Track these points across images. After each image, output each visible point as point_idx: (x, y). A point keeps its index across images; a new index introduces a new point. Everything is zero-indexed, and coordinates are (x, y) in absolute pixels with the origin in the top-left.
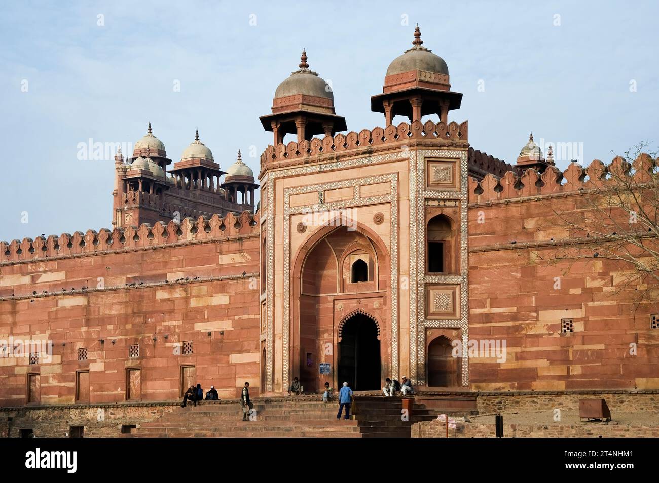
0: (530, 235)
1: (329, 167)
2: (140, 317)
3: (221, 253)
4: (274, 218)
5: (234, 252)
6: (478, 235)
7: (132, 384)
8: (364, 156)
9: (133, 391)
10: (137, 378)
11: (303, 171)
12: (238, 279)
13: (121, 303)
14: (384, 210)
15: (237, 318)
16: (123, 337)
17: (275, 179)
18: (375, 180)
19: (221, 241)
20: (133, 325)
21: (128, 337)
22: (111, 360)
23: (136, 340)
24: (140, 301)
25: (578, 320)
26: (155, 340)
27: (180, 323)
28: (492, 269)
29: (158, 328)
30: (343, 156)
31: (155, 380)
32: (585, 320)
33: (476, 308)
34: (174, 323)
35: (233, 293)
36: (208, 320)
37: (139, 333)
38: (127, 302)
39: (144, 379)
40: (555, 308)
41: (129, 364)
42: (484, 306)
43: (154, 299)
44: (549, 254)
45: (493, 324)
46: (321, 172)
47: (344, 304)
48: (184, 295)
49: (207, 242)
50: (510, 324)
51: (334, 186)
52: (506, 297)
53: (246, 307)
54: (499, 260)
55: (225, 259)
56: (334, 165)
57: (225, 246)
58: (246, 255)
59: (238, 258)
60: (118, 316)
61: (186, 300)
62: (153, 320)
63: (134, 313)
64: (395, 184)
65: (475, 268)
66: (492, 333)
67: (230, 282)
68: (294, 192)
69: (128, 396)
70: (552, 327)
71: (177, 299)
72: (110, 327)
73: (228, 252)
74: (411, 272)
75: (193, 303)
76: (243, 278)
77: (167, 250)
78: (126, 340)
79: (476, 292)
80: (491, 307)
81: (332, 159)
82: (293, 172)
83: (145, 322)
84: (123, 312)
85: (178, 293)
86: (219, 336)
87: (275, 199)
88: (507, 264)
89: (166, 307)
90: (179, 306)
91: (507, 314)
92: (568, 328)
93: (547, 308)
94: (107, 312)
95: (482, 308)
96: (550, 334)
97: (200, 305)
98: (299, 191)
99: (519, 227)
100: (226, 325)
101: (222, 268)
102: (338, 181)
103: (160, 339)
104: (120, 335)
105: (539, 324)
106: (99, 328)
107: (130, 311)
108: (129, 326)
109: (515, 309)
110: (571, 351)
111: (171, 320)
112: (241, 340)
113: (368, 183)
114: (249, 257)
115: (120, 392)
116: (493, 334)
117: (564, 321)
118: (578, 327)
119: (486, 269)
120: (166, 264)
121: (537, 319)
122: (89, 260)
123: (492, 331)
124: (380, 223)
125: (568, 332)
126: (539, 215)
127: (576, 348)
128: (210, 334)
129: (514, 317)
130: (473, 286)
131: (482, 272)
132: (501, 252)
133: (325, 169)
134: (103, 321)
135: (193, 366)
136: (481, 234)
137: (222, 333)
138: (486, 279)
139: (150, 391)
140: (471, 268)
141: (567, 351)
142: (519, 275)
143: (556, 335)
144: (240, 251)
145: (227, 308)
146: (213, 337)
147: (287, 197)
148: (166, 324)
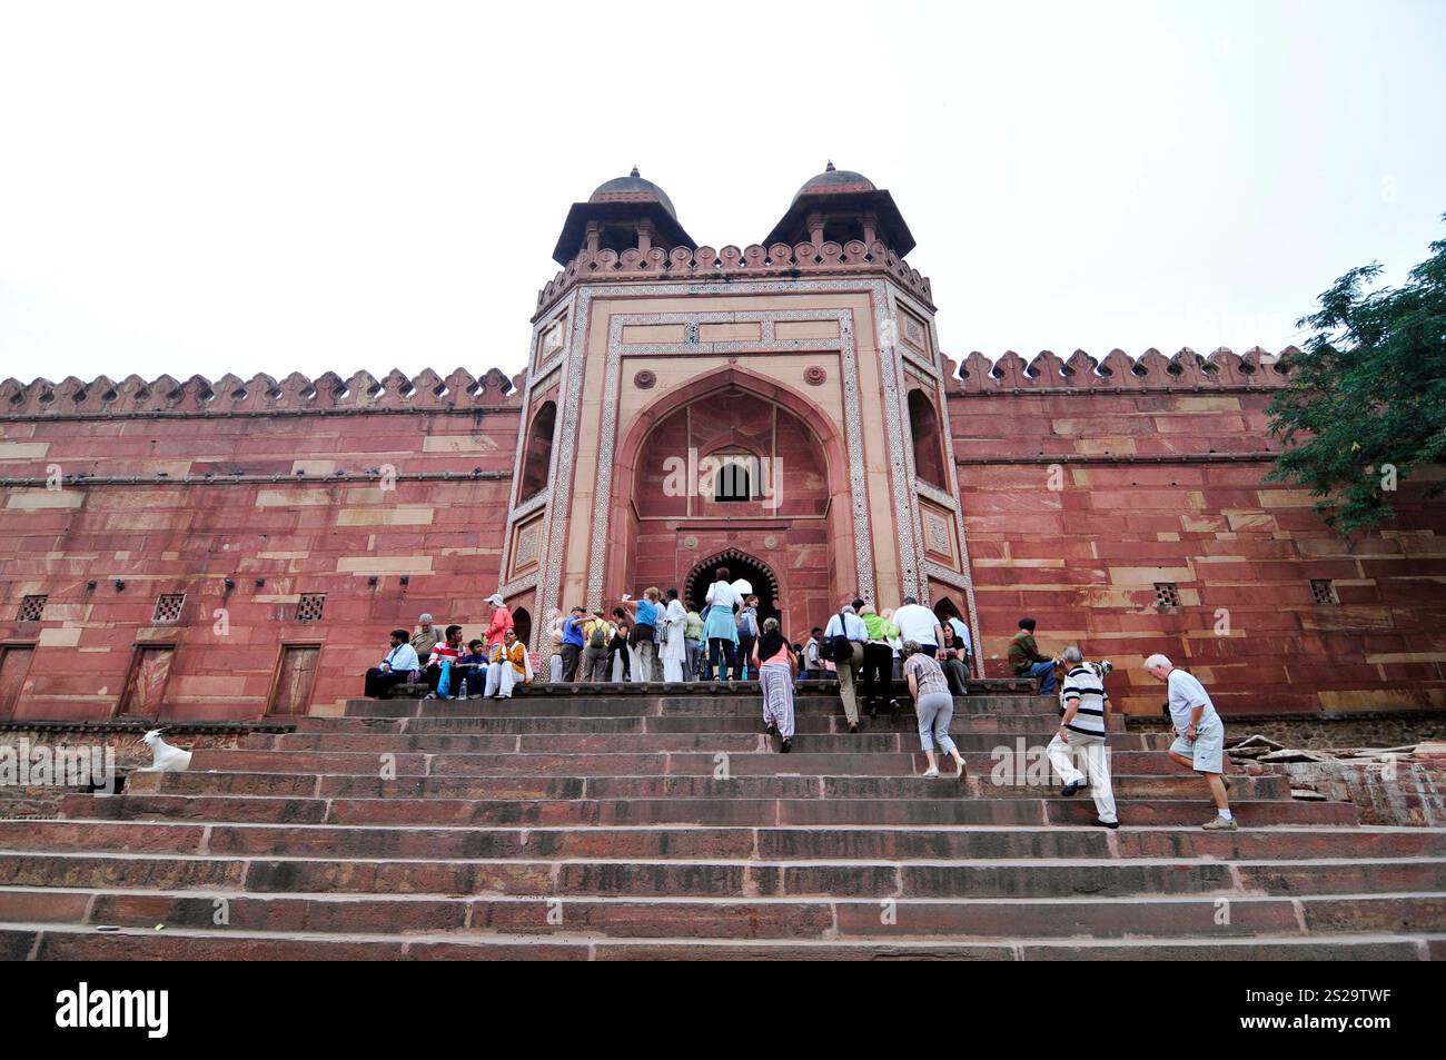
0: (1066, 442)
1: (709, 289)
2: (204, 538)
3: (429, 433)
4: (585, 358)
5: (462, 433)
6: (970, 437)
7: (141, 682)
8: (783, 279)
9: (141, 697)
10: (158, 667)
11: (655, 290)
12: (461, 479)
13: (163, 510)
14: (828, 364)
15: (446, 552)
16: (150, 578)
17: (593, 298)
18: (805, 316)
19: (432, 413)
20: (182, 553)
21: (162, 578)
22: (102, 625)
23: (181, 584)
24: (214, 508)
25: (1185, 585)
26: (230, 586)
27: (305, 555)
28: (1006, 492)
29: (244, 563)
30: (740, 275)
31: (208, 672)
32: (1198, 586)
33: (983, 557)
34: (288, 555)
35: (447, 505)
36: (374, 553)
37: (191, 570)
38: (179, 509)
39: (176, 671)
40: (1136, 563)
41: (146, 635)
42: (999, 555)
43: (250, 507)
44: (1107, 475)
45: (1023, 587)
46: (692, 296)
47: (698, 538)
48: (325, 501)
49: (402, 412)
50: (1057, 587)
51: (720, 318)
52: (1038, 541)
53: (474, 532)
54: (1013, 479)
55: (436, 444)
56: (721, 288)
57: (441, 422)
58: (487, 439)
59: (466, 444)
60: (152, 535)
61: (329, 512)
62: (236, 547)
63: (191, 530)
64: (846, 323)
65: (971, 489)
66: (1022, 603)
67: (441, 484)
68: (633, 320)
69: (124, 707)
70: (1140, 597)
71: (307, 508)
72: (122, 556)
73: (447, 431)
74: (895, 469)
75: (344, 519)
76: (476, 479)
77: (305, 420)
78: (154, 584)
79: (979, 529)
80: (1014, 556)
81: (717, 276)
82: (632, 291)
83: (214, 552)
84: (165, 526)
85: (313, 498)
86: (397, 587)
87: (588, 329)
88: (1034, 487)
89: (277, 522)
90: (310, 523)
91: (1046, 570)
92: (1167, 600)
93: (1121, 563)
94: (125, 525)
95: (995, 558)
96: (1138, 609)
97: (362, 523)
98: (644, 320)
99: (1044, 431)
100: (418, 565)
101: (427, 458)
102: (729, 312)
103: (243, 585)
104: (142, 572)
105: (1113, 590)
106: (91, 557)
107: (183, 525)
108: (170, 556)
109: (1061, 563)
110: (1184, 640)
111: (282, 549)
112: (450, 596)
113: (791, 319)
114: (493, 443)
115: (105, 696)
116: (1026, 604)
117: (1157, 586)
118: (1189, 598)
119: (994, 492)
120: (295, 443)
121: (1108, 580)
122: (115, 425)
123: (1022, 600)
124: (820, 384)
125: (1169, 605)
126: (1075, 415)
127: (1194, 634)
128: (373, 581)
129: (1062, 576)
130: (973, 519)
131: (985, 496)
132: (1017, 468)
133: (702, 292)
134: (107, 543)
135: (316, 647)
136: (975, 437)
137: (404, 581)
138: (996, 509)
139: (185, 698)
140: (963, 489)
141: (1178, 640)
142: (1058, 506)
143: (1150, 610)
144: (474, 432)
145: (425, 531)
146: (379, 588)
147: (616, 327)
148: (268, 555)
